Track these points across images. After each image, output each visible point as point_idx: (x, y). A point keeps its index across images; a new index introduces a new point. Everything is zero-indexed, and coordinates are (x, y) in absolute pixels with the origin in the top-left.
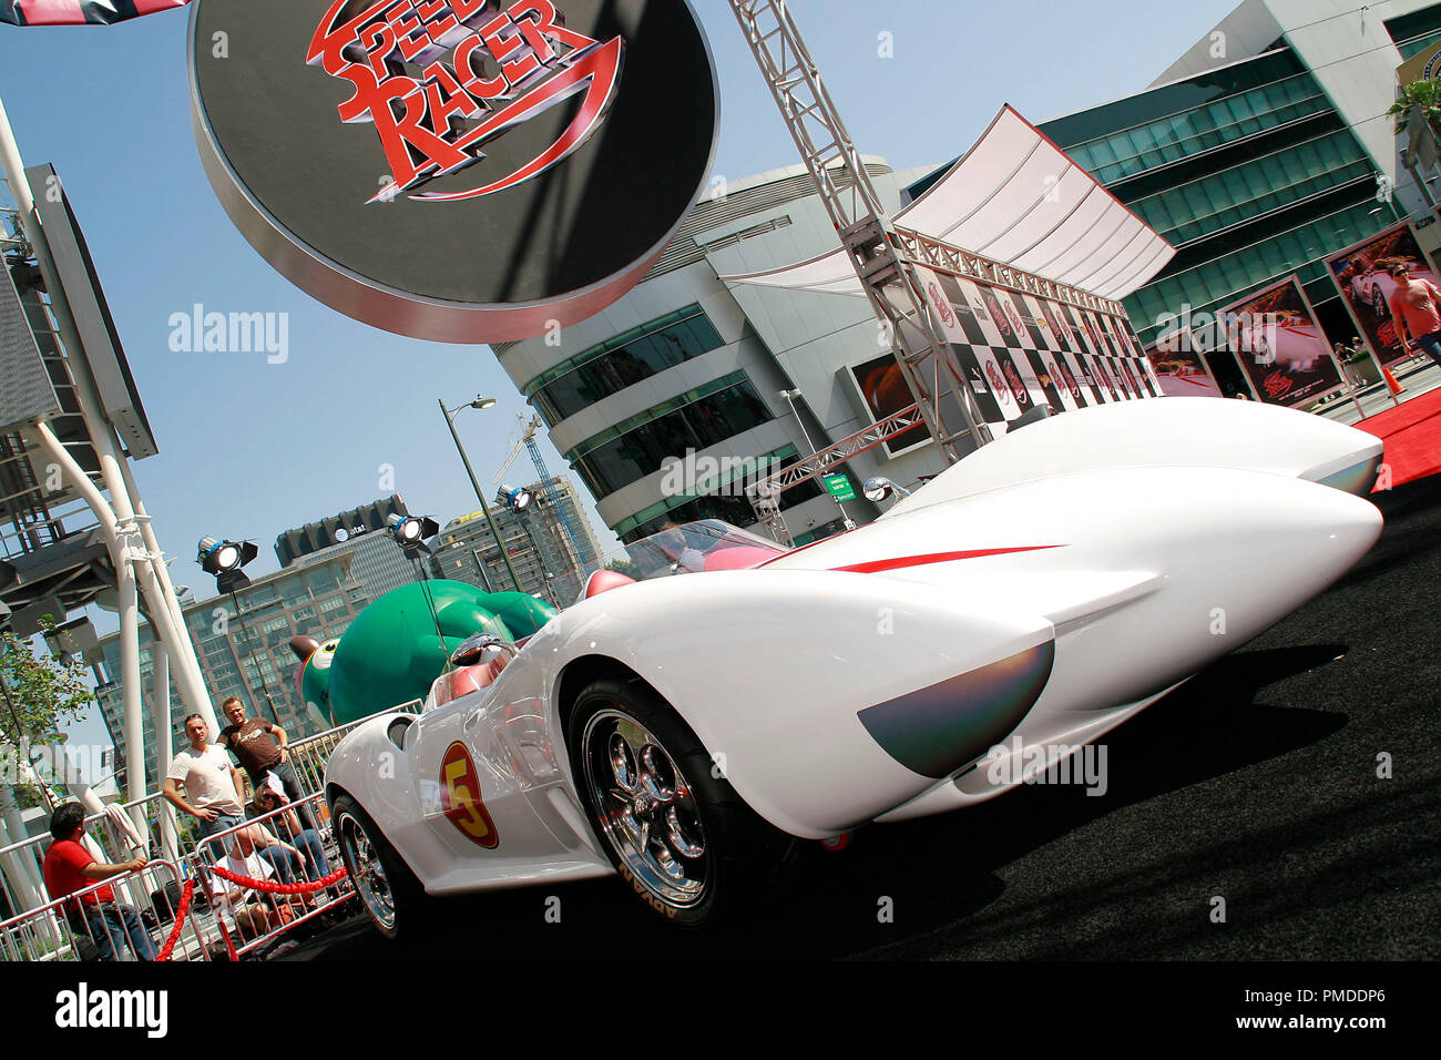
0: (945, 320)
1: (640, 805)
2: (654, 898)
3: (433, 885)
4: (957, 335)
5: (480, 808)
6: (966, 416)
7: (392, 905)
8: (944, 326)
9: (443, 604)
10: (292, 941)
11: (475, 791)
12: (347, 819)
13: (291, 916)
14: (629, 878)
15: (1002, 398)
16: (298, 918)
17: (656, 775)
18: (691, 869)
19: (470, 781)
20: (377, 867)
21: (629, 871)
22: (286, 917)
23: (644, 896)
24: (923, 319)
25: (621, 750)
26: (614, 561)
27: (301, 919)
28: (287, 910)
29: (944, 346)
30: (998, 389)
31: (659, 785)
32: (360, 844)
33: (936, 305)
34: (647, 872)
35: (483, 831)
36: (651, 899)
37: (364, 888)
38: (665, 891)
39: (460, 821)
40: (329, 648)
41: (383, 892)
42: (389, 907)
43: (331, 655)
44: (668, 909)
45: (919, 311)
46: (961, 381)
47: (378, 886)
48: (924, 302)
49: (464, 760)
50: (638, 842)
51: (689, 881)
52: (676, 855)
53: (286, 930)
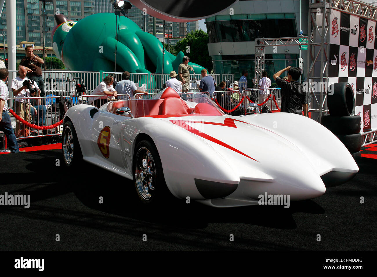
0: (333, 33)
1: (145, 172)
2: (140, 193)
3: (86, 158)
4: (335, 40)
5: (108, 147)
6: (321, 72)
7: (72, 157)
8: (331, 37)
9: (122, 28)
10: (26, 143)
11: (108, 142)
12: (68, 128)
13: (29, 134)
14: (136, 186)
15: (342, 67)
16: (30, 136)
17: (151, 168)
18: (150, 191)
19: (108, 139)
20: (72, 146)
21: (136, 185)
22: (27, 134)
23: (138, 192)
24: (324, 32)
25: (146, 157)
26: (200, 30)
27: (31, 137)
28: (28, 132)
29: (327, 44)
30: (342, 64)
31: (151, 170)
32: (69, 137)
33: (333, 27)
34: (140, 187)
35: (106, 153)
36: (139, 193)
37: (65, 149)
38: (143, 194)
39: (101, 147)
40: (70, 24)
41: (70, 153)
42: (71, 158)
43: (70, 27)
44: (141, 198)
45: (323, 28)
46: (326, 59)
47: (70, 150)
48: (328, 25)
49: (108, 133)
50: (141, 180)
51: (149, 194)
52: (148, 186)
53: (25, 138)
